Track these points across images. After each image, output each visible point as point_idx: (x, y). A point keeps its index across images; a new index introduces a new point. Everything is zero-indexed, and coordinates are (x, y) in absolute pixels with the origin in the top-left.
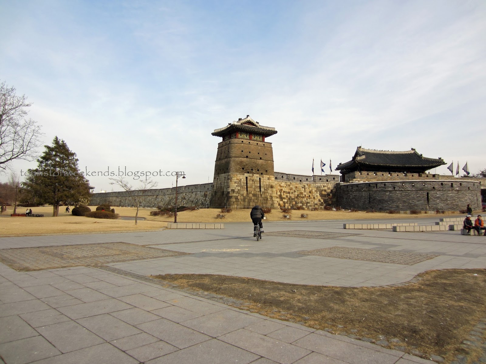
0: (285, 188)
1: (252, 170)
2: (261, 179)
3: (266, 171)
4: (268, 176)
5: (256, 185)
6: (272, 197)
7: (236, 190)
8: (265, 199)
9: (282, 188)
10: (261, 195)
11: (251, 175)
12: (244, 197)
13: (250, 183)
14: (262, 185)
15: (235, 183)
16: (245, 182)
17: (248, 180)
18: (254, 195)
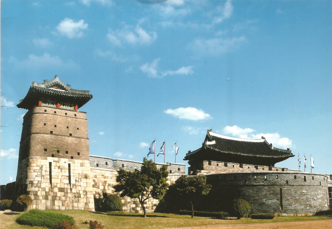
0: (111, 180)
1: (58, 151)
2: (71, 165)
3: (79, 154)
4: (80, 161)
5: (63, 174)
6: (86, 192)
7: (35, 182)
8: (77, 195)
9: (106, 180)
10: (71, 189)
11: (56, 159)
12: (46, 192)
13: (55, 171)
14: (72, 174)
15: (34, 171)
16: (48, 170)
17: (53, 167)
18: (61, 190)
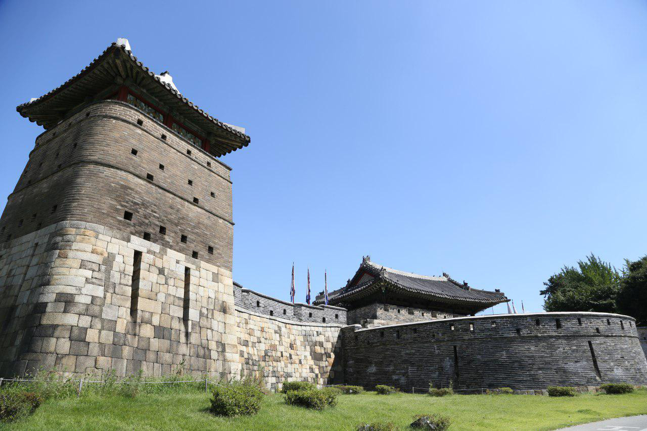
1: (162, 229)
2: (192, 272)
3: (211, 249)
4: (214, 269)
5: (172, 290)
6: (223, 346)
7: (83, 300)
8: (201, 352)
10: (187, 335)
11: (156, 247)
12: (116, 334)
13: (148, 278)
14: (192, 296)
15: (83, 266)
16: (130, 269)
17: (143, 266)
18: (161, 332)
